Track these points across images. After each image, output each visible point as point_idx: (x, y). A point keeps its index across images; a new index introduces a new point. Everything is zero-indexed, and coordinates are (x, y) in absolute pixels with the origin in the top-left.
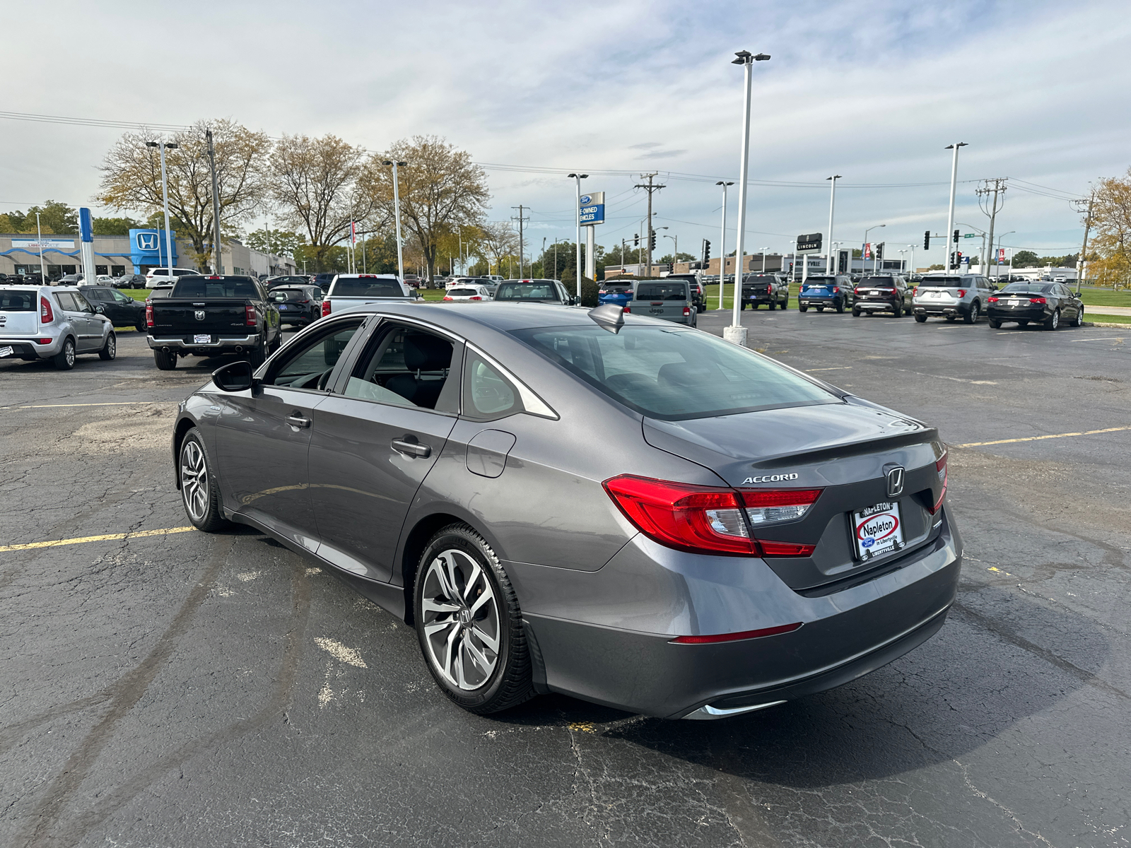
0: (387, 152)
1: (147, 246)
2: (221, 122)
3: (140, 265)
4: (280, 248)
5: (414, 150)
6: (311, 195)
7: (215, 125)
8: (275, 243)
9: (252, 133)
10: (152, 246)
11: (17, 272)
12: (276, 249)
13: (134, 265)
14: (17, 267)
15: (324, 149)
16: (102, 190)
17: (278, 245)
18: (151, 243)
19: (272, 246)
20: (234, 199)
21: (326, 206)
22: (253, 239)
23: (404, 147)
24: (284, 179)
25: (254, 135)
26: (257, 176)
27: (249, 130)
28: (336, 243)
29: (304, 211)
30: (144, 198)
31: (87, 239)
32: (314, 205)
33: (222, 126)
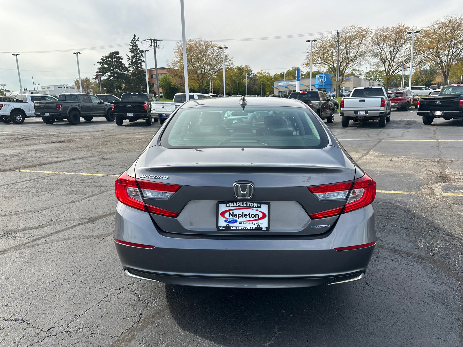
0: (428, 27)
1: (321, 81)
2: (351, 27)
3: (318, 89)
4: (378, 78)
5: (444, 23)
6: (388, 53)
7: (349, 28)
8: (376, 76)
9: (364, 29)
10: (323, 81)
11: (279, 94)
12: (376, 78)
13: (316, 89)
14: (279, 92)
15: (395, 31)
16: (305, 61)
17: (377, 77)
18: (323, 80)
19: (375, 77)
20: (354, 59)
21: (394, 57)
22: (367, 75)
23: (438, 23)
24: (376, 47)
25: (365, 30)
26: (364, 47)
27: (363, 28)
28: (396, 73)
29: (384, 60)
30: (319, 62)
31: (298, 80)
32: (389, 57)
33: (352, 28)
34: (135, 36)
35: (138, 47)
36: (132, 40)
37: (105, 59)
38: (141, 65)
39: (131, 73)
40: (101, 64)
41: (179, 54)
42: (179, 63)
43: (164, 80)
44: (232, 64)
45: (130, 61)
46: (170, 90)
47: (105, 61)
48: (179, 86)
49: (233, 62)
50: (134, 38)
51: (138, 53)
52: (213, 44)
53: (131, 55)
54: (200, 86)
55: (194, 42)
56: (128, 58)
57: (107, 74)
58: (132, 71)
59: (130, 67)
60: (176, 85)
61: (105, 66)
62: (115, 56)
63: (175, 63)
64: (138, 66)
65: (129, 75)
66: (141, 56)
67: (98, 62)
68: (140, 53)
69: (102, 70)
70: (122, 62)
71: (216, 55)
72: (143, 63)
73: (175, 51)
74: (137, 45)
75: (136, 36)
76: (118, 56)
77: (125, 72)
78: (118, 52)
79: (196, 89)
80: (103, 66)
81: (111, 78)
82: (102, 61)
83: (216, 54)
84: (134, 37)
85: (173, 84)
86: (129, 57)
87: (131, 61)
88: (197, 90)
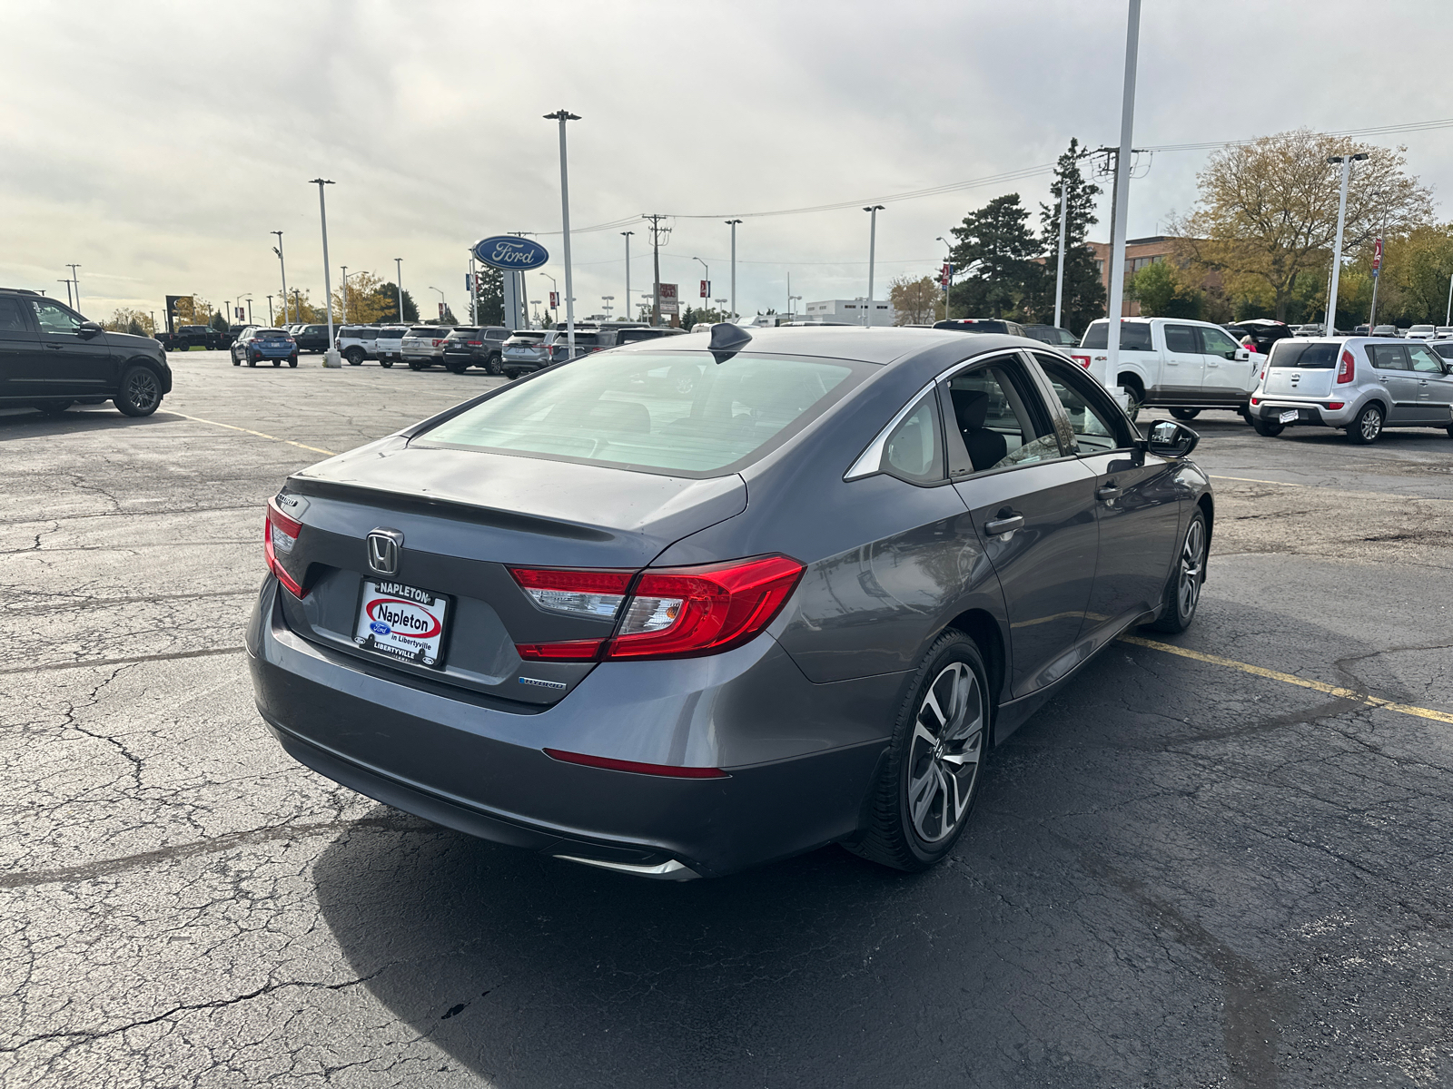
34: (1074, 143)
35: (1079, 176)
36: (1063, 155)
37: (976, 220)
38: (1082, 233)
39: (1046, 258)
40: (961, 235)
41: (1217, 190)
42: (1213, 219)
43: (1154, 276)
44: (1426, 212)
45: (1049, 221)
46: (1169, 308)
47: (975, 227)
48: (1204, 294)
49: (1431, 204)
50: (1070, 150)
51: (1079, 196)
52: (1355, 145)
53: (1052, 201)
54: (1280, 294)
55: (1278, 145)
56: (1043, 213)
57: (974, 263)
58: (1051, 252)
59: (1045, 240)
60: (1192, 291)
61: (974, 240)
62: (1005, 208)
63: (1198, 219)
64: (1072, 234)
65: (1040, 265)
66: (1086, 203)
67: (954, 231)
68: (1086, 193)
69: (962, 254)
70: (1023, 225)
71: (1361, 183)
72: (1088, 227)
73: (1201, 179)
74: (1078, 170)
75: (1079, 142)
76: (1015, 207)
77: (1029, 258)
78: (1017, 197)
79: (1262, 305)
80: (966, 241)
81: (985, 276)
82: (965, 226)
83: (1363, 180)
84: (1070, 146)
85: (1178, 288)
86: (1046, 208)
87: (1052, 222)
88: (1267, 310)
